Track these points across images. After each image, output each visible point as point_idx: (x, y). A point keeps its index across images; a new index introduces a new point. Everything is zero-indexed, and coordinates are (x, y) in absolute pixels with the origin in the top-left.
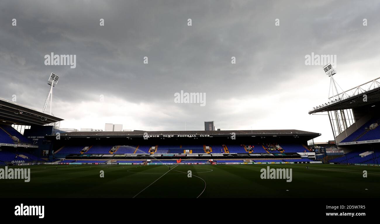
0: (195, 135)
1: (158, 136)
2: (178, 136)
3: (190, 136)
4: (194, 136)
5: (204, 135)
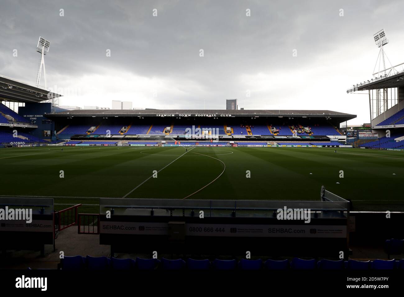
1: (173, 115)
2: (196, 115)
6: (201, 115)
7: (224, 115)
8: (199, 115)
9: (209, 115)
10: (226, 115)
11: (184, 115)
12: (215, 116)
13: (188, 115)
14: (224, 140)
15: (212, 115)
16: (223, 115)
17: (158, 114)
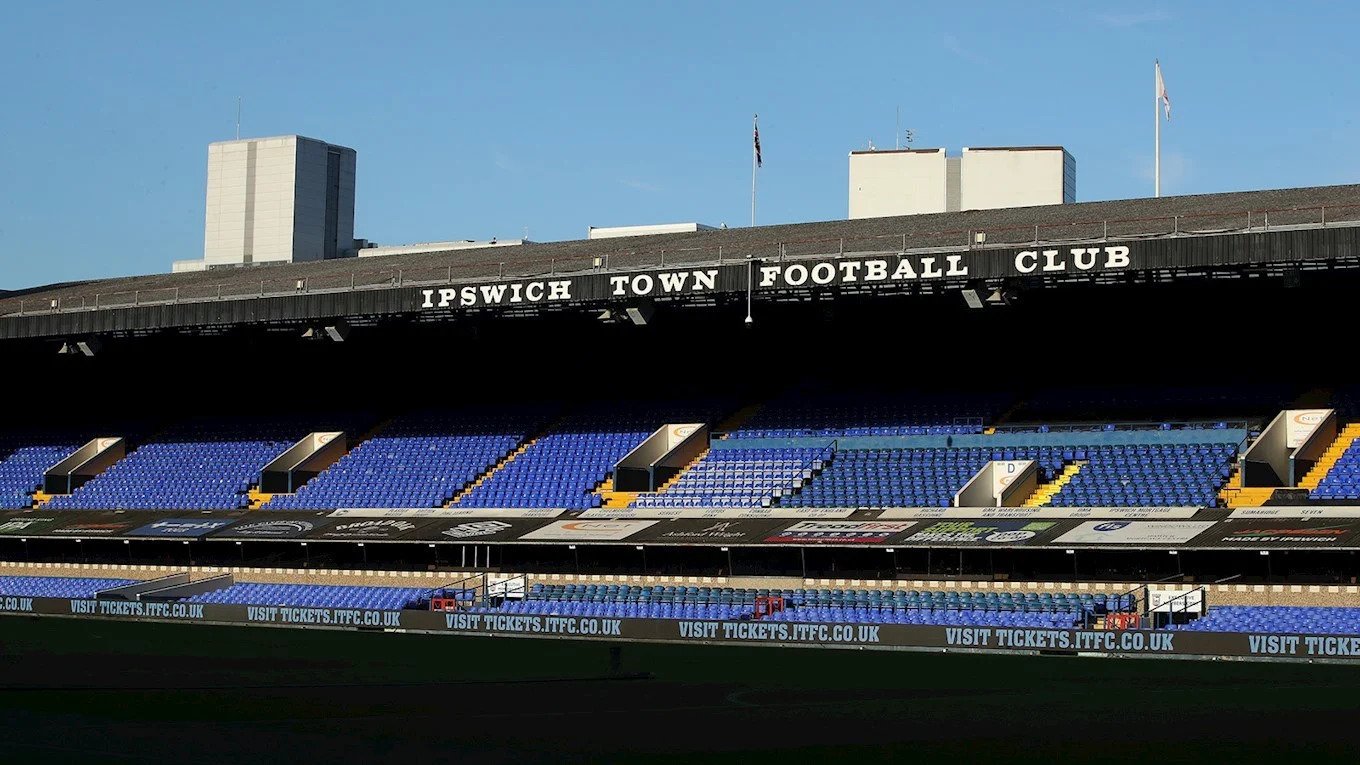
0: (954, 260)
1: (560, 291)
2: (768, 277)
3: (893, 265)
4: (941, 262)
5: (1064, 255)
6: (809, 266)
7: (1050, 255)
8: (798, 276)
9: (891, 269)
10: (1078, 253)
11: (654, 275)
12: (953, 272)
13: (691, 280)
14: (1091, 576)
15: (928, 262)
16: (1043, 261)
17: (436, 289)
